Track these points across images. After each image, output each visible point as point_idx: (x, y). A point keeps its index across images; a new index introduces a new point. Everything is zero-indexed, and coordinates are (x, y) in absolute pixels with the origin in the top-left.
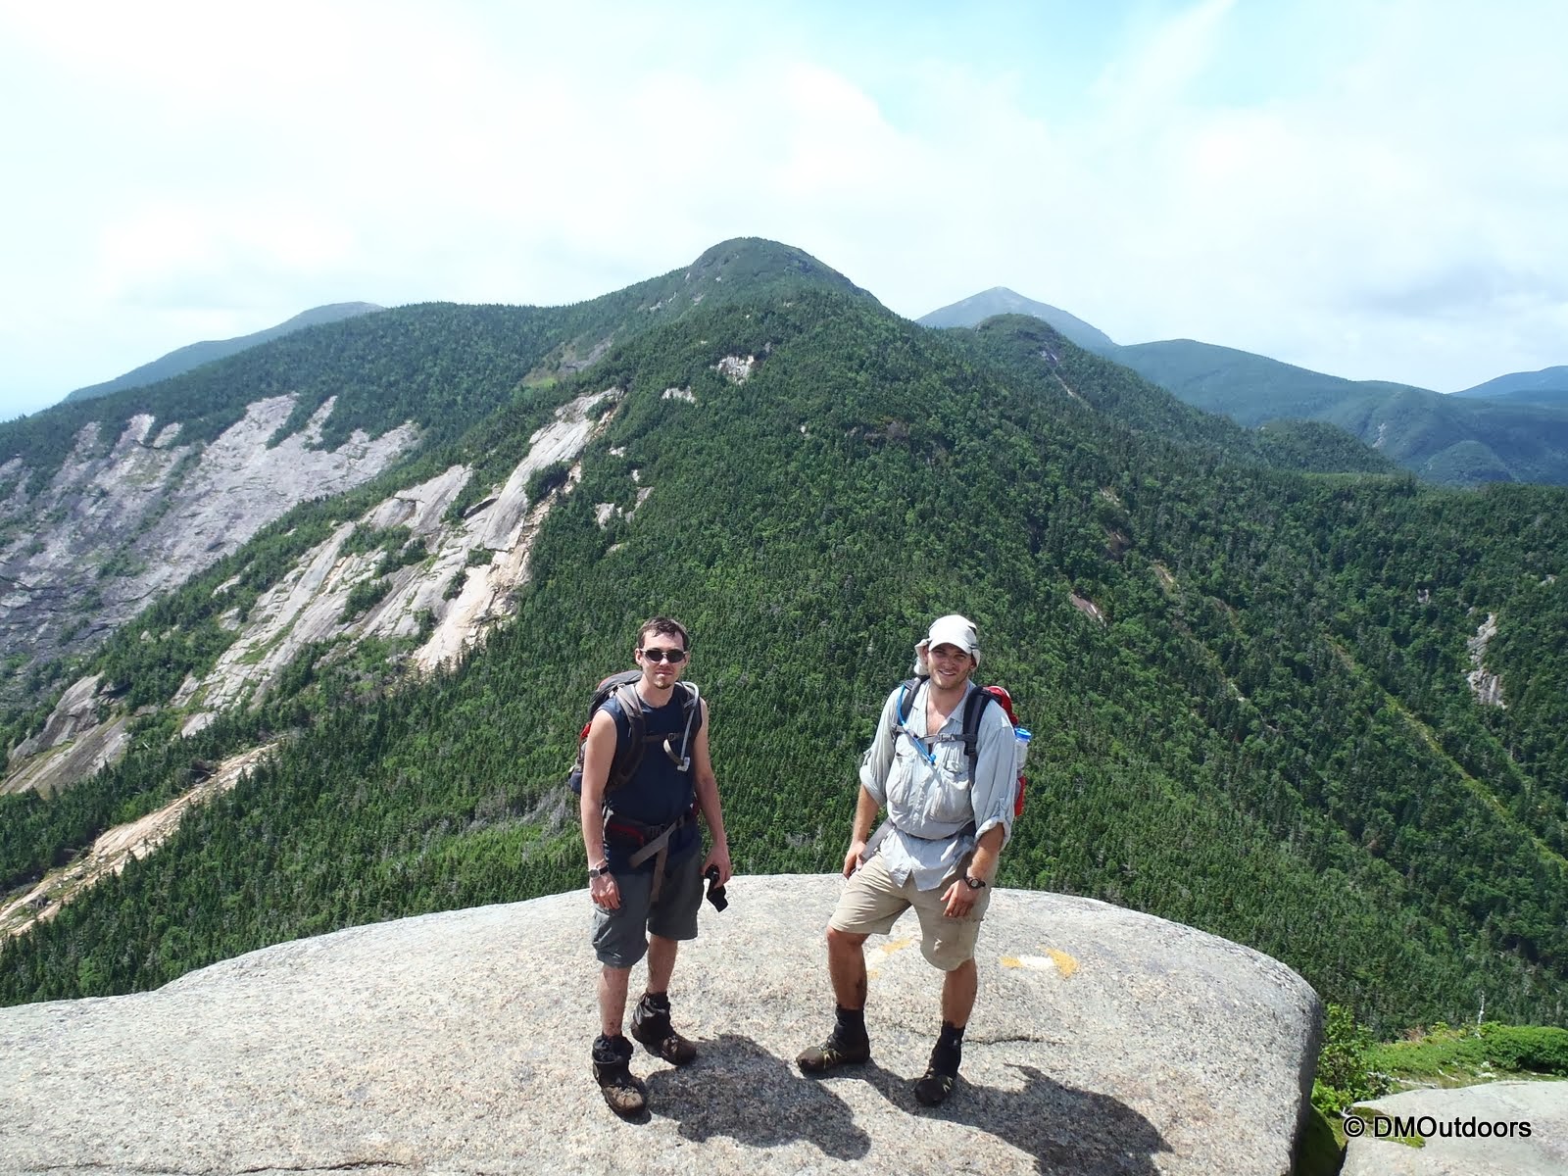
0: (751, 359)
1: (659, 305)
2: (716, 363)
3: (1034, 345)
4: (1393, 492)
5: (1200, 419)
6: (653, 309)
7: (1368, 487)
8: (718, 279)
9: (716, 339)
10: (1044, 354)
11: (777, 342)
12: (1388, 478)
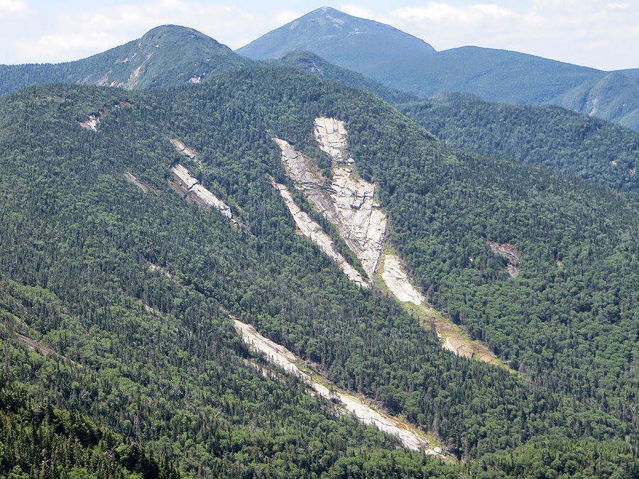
0: (199, 78)
1: (127, 60)
2: (188, 80)
3: (307, 65)
4: (422, 108)
5: (396, 95)
6: (125, 61)
7: (414, 106)
8: (157, 46)
9: (187, 73)
10: (313, 68)
11: (207, 72)
12: (422, 103)
